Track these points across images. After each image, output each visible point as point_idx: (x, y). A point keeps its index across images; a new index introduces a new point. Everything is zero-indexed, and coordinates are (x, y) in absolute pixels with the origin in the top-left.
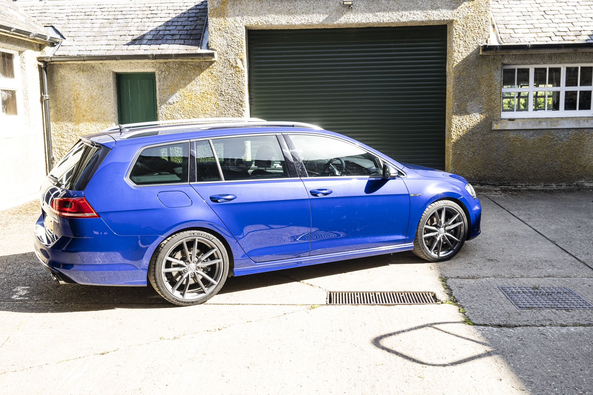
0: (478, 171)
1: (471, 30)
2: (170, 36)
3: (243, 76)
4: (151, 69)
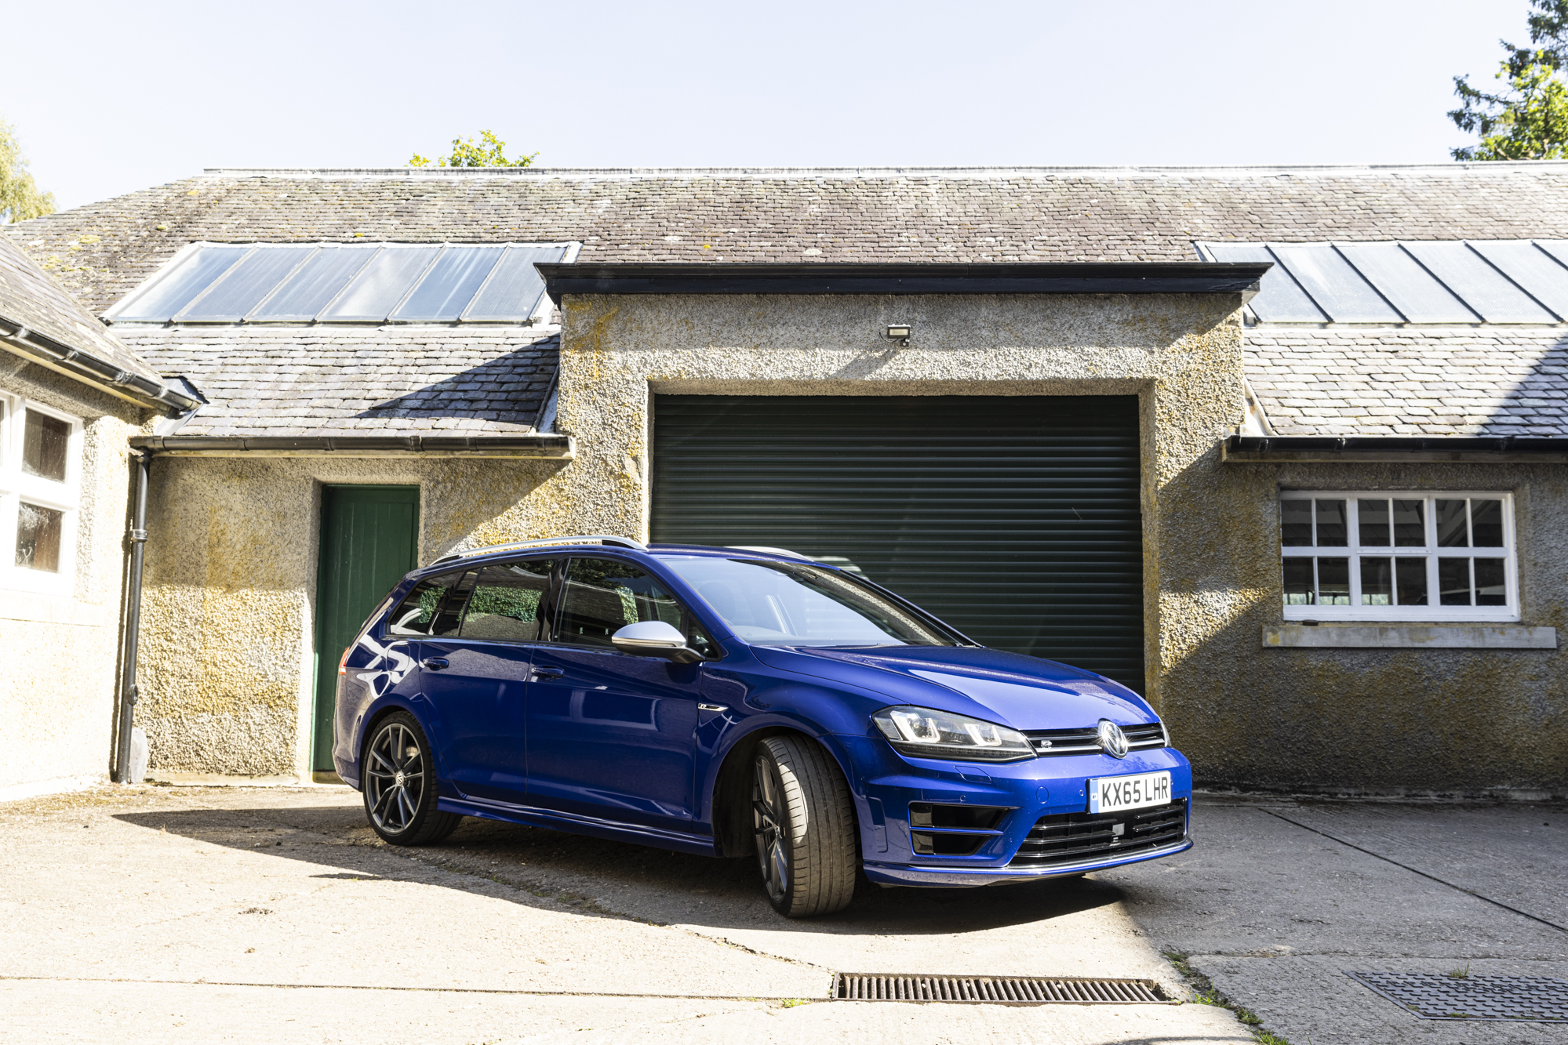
0: (1232, 752)
1: (1199, 404)
2: (464, 403)
3: (638, 497)
4: (410, 476)
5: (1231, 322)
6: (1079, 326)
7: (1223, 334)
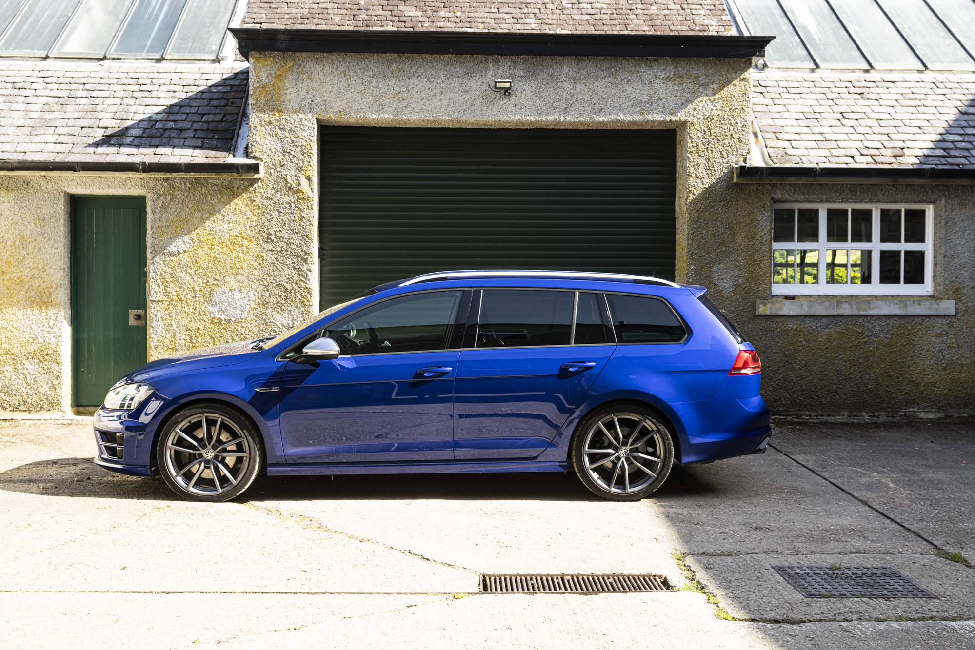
1: (718, 140)
2: (176, 131)
3: (310, 207)
5: (744, 79)
6: (634, 81)
7: (738, 88)
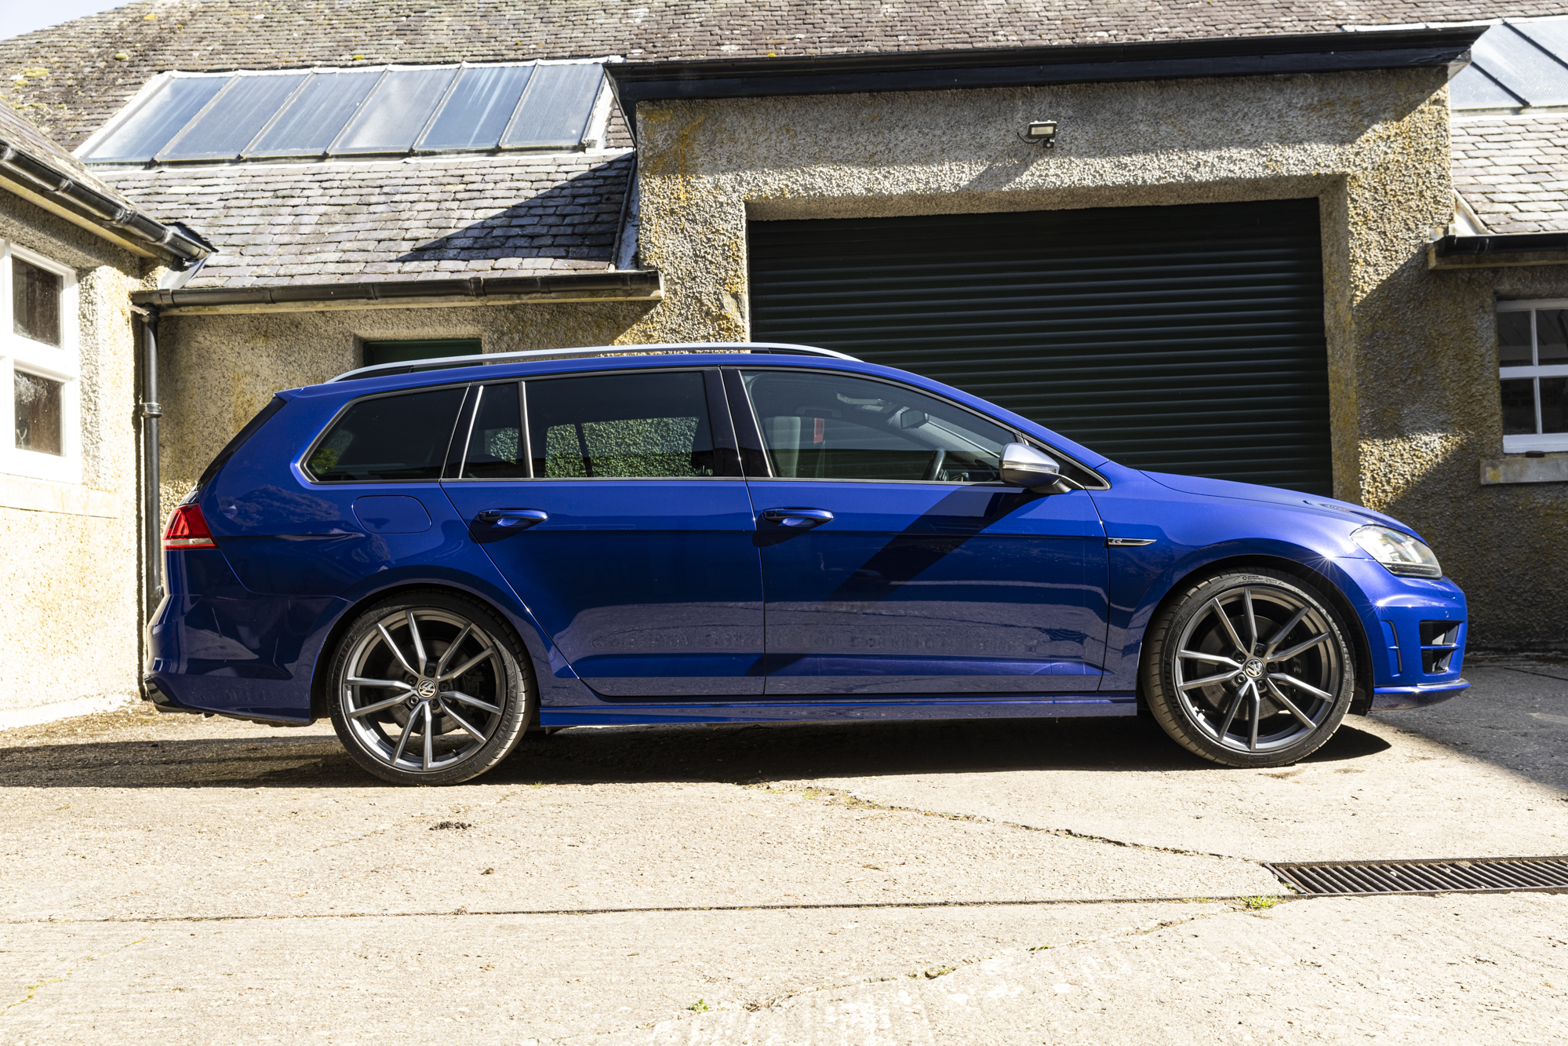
1: (1399, 202)
2: (523, 239)
3: (739, 341)
4: (469, 327)
5: (1436, 102)
6: (1254, 115)
7: (1427, 117)
